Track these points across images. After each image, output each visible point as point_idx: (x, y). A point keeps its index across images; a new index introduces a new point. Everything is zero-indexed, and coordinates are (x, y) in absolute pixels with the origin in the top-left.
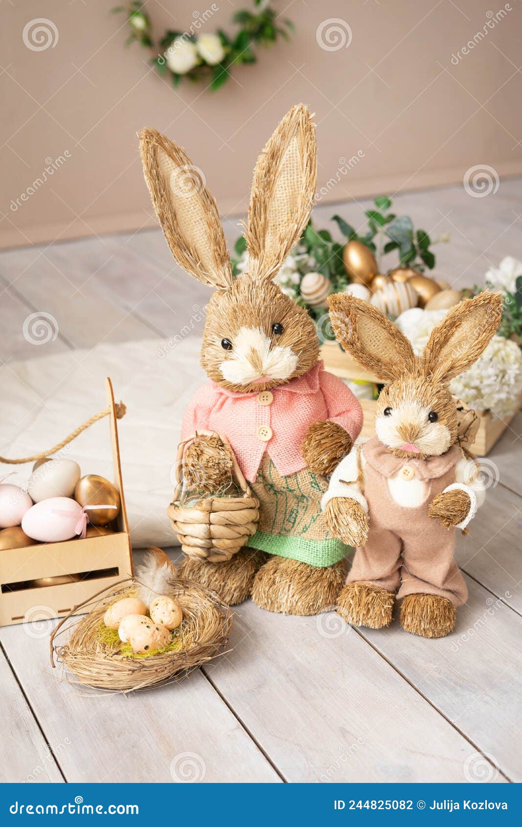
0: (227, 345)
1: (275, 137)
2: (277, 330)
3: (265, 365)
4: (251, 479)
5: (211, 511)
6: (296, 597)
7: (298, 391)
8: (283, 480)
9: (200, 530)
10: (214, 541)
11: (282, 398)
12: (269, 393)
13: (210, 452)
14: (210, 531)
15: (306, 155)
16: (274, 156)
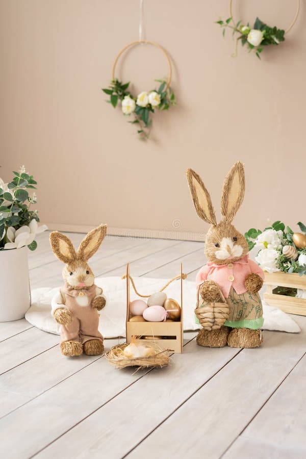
1: (230, 172)
2: (235, 240)
3: (232, 250)
5: (214, 307)
8: (239, 296)
9: (210, 315)
10: (216, 319)
12: (232, 264)
13: (211, 287)
14: (214, 315)
15: (241, 179)
16: (230, 179)
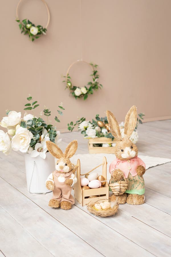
0: (122, 151)
1: (129, 112)
2: (132, 148)
3: (131, 154)
4: (127, 178)
5: (120, 184)
6: (137, 201)
7: (135, 160)
8: (133, 177)
9: (118, 187)
10: (121, 190)
11: (132, 161)
12: (129, 160)
13: (119, 172)
14: (120, 188)
15: (135, 115)
16: (129, 115)
